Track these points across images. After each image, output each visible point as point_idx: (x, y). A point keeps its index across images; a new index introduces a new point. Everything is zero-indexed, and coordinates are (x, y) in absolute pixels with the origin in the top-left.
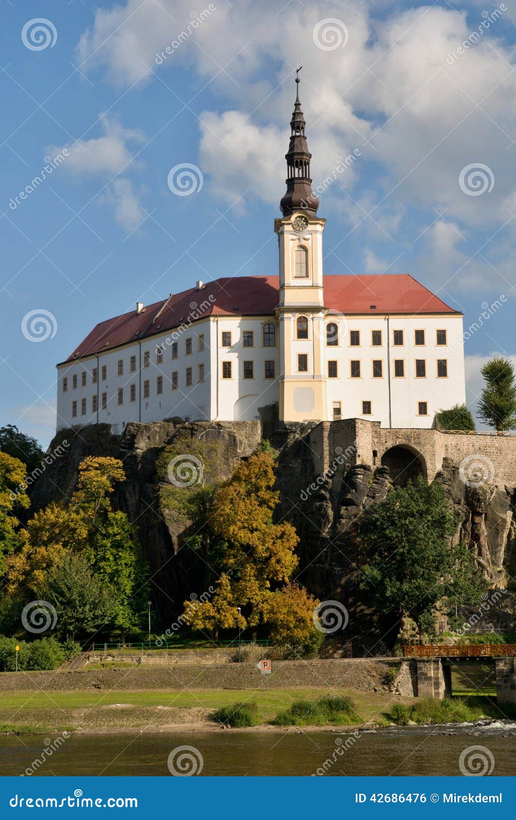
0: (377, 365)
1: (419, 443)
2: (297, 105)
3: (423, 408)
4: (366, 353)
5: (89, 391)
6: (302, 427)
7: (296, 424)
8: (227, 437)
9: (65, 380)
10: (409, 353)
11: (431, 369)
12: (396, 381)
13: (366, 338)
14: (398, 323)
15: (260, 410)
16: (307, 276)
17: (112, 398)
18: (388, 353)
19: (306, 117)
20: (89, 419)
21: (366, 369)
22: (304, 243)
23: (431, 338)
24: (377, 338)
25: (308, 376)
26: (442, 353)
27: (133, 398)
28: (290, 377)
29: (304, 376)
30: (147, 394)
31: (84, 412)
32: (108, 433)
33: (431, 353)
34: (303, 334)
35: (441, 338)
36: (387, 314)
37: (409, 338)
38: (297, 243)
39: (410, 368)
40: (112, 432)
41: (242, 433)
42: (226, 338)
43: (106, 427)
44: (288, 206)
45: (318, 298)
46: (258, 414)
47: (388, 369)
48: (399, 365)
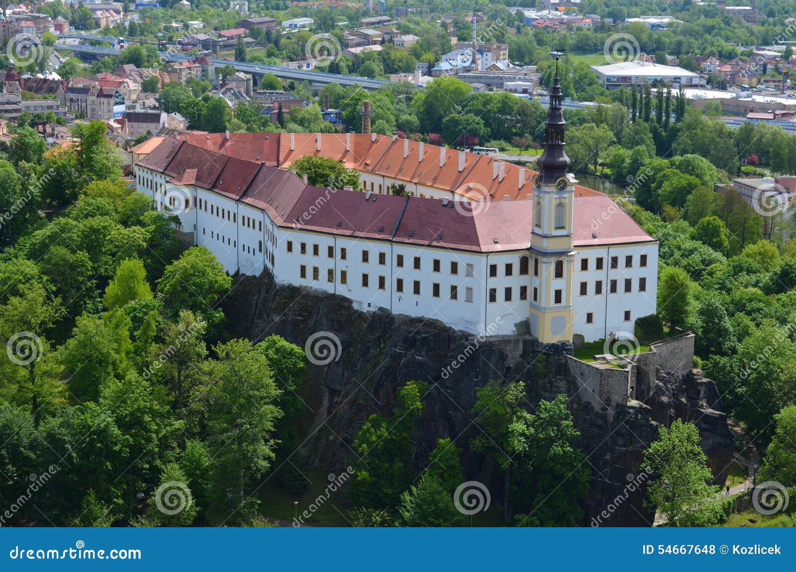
0: (599, 285)
1: (646, 364)
3: (627, 316)
4: (592, 276)
5: (323, 263)
7: (553, 345)
8: (498, 353)
9: (290, 243)
10: (621, 274)
11: (635, 285)
12: (611, 296)
13: (592, 264)
14: (615, 251)
15: (516, 325)
16: (564, 227)
17: (355, 279)
18: (606, 275)
20: (322, 285)
21: (591, 288)
22: (563, 200)
23: (636, 261)
24: (599, 263)
25: (561, 307)
26: (643, 272)
27: (382, 286)
29: (558, 307)
30: (400, 289)
31: (316, 278)
32: (350, 307)
33: (635, 273)
34: (559, 274)
35: (644, 260)
36: (608, 245)
37: (622, 262)
38: (558, 201)
39: (621, 286)
41: (508, 349)
42: (493, 269)
43: (349, 301)
46: (515, 329)
47: (606, 287)
48: (614, 283)
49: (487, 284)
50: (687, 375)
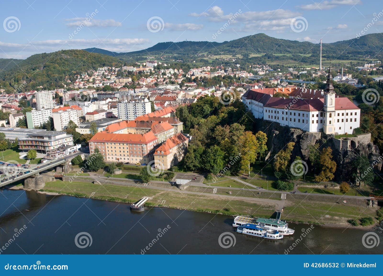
0: (343, 120)
3: (351, 128)
4: (341, 117)
10: (349, 117)
11: (353, 120)
12: (346, 123)
13: (341, 115)
14: (347, 111)
15: (319, 129)
18: (345, 117)
21: (340, 121)
23: (354, 114)
24: (343, 114)
26: (356, 117)
33: (353, 117)
35: (356, 114)
36: (345, 109)
39: (349, 120)
41: (315, 133)
42: (313, 116)
44: (328, 90)
47: (345, 120)
48: (347, 119)
49: (311, 119)
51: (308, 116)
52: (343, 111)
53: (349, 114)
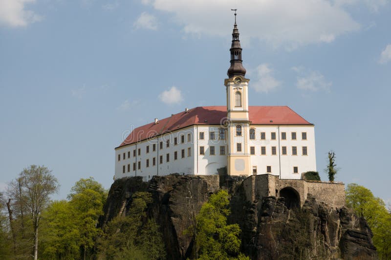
0: (274, 149)
1: (296, 186)
2: (235, 26)
3: (296, 170)
4: (269, 144)
5: (132, 161)
6: (239, 178)
7: (236, 177)
8: (202, 182)
9: (119, 156)
10: (289, 143)
11: (300, 151)
12: (283, 157)
13: (268, 136)
14: (283, 129)
15: (218, 170)
16: (241, 106)
17: (144, 164)
18: (278, 143)
19: (239, 32)
20: (131, 174)
21: (269, 151)
22: (239, 90)
23: (299, 136)
24: (273, 136)
25: (242, 154)
26: (305, 143)
27: (154, 164)
28: (233, 154)
29: (240, 154)
30: (161, 162)
31: (129, 171)
32: (141, 181)
34: (239, 134)
35: (304, 136)
36: (279, 125)
38: (236, 90)
39: (289, 151)
40: (144, 180)
41: (210, 181)
42: (202, 136)
43: (140, 178)
44: (231, 73)
45: (246, 117)
46: (217, 172)
47: (279, 151)
48: (284, 149)
49: (198, 143)
50: (341, 209)
51: (190, 136)
52: (274, 129)
53: (289, 136)
